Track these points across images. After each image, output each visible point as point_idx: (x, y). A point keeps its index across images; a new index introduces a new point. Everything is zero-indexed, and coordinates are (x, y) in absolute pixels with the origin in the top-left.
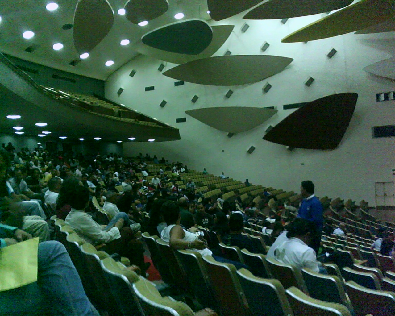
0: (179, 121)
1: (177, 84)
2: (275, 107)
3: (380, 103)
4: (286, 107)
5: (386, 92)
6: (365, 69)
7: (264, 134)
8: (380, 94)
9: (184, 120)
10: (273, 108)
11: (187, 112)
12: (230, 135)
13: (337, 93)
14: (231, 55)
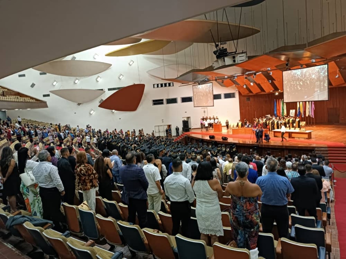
0: (44, 96)
1: (41, 74)
2: (103, 90)
3: (154, 89)
4: (109, 90)
5: (158, 83)
6: (147, 72)
7: (99, 104)
8: (155, 84)
9: (48, 95)
10: (102, 90)
11: (50, 92)
12: (79, 104)
13: (136, 83)
14: (75, 60)
